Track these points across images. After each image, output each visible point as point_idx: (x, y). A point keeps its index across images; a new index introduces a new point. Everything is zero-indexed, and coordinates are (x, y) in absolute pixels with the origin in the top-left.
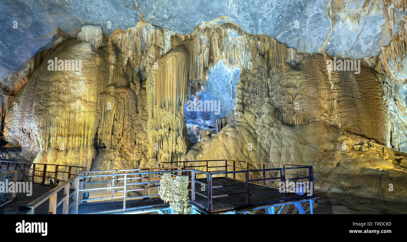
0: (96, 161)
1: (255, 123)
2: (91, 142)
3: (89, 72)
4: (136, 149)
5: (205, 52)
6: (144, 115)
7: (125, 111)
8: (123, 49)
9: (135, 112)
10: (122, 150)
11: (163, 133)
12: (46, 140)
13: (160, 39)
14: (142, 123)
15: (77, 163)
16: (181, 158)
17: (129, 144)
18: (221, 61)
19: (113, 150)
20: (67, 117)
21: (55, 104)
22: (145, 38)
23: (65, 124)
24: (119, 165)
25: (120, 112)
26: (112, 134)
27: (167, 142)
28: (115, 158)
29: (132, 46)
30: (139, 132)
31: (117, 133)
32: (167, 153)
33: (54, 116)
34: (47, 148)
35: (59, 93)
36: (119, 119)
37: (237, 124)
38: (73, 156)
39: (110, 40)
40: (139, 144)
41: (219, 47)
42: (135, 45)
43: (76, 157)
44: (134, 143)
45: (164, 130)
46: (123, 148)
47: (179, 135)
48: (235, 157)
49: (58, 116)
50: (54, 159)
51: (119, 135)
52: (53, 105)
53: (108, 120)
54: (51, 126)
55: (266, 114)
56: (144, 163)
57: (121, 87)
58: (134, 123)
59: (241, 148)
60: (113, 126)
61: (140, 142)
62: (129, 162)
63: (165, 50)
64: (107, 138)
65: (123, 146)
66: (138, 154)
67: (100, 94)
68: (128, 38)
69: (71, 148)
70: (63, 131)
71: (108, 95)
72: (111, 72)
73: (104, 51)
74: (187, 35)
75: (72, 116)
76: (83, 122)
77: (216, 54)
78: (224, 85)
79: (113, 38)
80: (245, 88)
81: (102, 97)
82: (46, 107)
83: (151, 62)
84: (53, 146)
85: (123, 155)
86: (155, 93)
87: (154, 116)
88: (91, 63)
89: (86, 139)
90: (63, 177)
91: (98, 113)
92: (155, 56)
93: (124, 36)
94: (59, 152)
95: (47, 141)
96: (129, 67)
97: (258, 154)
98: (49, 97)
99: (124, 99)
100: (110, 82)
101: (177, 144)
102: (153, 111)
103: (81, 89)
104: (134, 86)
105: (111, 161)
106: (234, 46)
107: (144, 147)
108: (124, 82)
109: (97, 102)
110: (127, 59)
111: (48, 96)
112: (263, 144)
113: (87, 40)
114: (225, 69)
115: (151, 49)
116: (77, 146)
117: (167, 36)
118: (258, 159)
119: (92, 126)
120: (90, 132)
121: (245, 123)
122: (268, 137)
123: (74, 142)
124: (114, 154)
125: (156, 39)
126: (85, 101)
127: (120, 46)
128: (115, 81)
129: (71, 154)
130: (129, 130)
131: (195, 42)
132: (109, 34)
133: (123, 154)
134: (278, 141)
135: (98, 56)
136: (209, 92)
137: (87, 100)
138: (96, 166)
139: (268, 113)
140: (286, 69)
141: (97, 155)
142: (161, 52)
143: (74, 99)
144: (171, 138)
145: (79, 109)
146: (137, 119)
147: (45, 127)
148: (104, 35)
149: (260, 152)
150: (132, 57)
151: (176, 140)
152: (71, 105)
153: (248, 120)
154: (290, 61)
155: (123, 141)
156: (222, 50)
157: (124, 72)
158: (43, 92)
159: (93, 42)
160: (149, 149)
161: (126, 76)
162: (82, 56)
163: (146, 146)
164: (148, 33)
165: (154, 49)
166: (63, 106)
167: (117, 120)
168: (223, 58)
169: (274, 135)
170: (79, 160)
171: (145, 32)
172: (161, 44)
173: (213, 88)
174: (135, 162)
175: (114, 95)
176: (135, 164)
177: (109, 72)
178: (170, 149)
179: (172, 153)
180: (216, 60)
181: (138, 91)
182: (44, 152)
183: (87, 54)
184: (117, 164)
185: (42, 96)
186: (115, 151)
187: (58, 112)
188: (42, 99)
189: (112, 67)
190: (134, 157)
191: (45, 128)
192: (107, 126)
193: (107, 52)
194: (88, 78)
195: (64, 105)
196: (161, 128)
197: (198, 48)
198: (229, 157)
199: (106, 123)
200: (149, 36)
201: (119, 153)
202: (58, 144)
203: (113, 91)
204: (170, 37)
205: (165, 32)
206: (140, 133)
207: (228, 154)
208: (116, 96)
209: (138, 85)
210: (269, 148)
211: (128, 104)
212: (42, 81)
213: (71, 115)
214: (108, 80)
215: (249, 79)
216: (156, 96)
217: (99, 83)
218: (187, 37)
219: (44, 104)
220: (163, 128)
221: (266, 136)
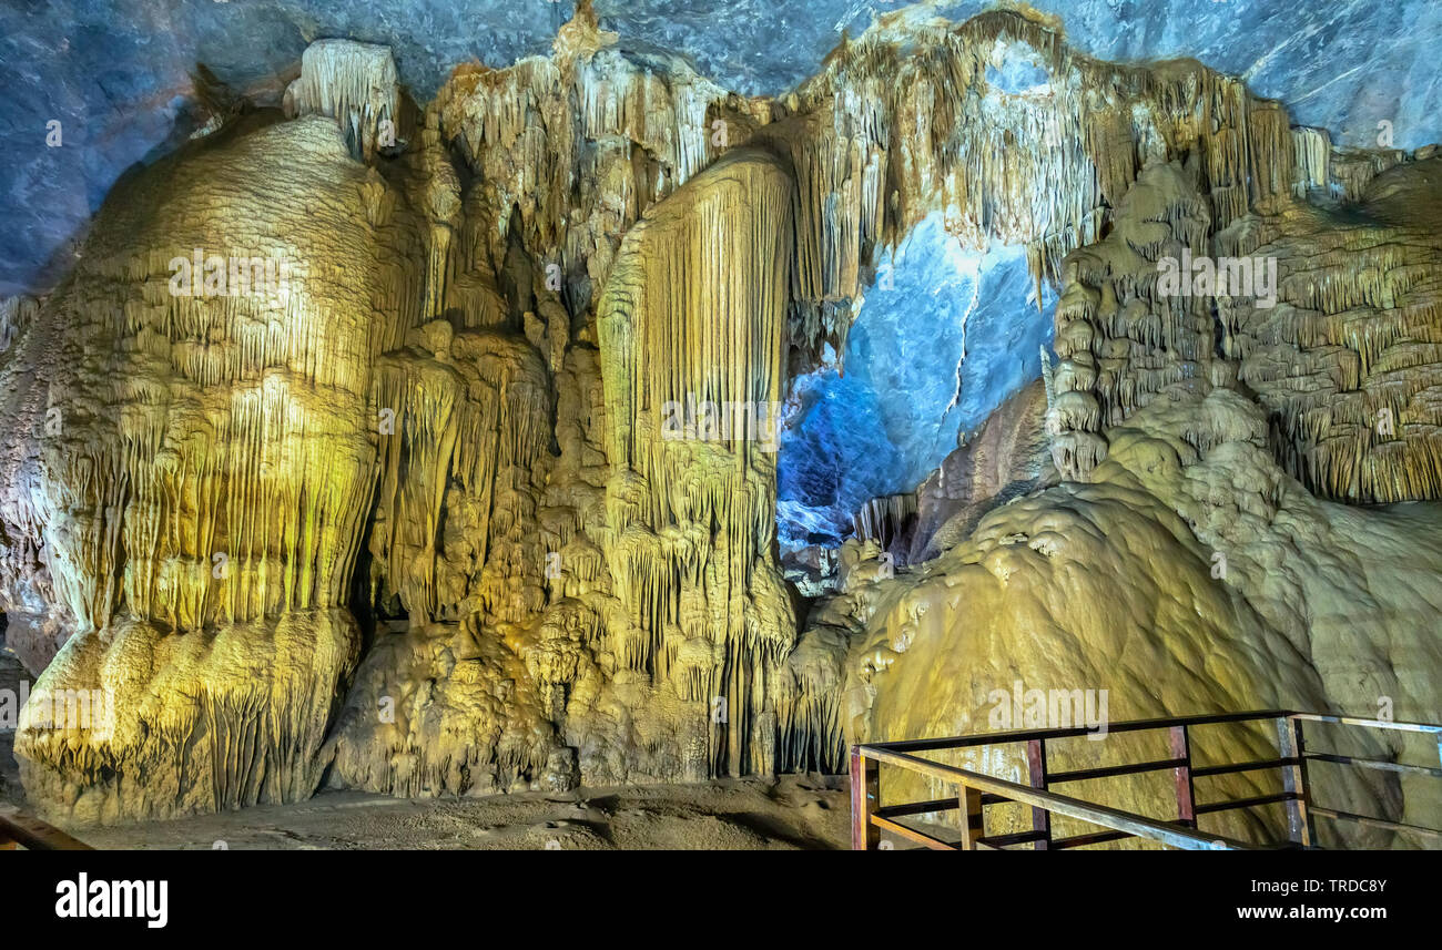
0: (358, 685)
1: (1185, 488)
2: (335, 588)
3: (333, 243)
4: (554, 624)
5: (868, 170)
6: (587, 461)
7: (498, 443)
8: (493, 165)
9: (543, 449)
10: (484, 630)
11: (682, 544)
12: (101, 579)
13: (658, 118)
14: (577, 499)
15: (260, 697)
16: (770, 665)
17: (517, 600)
18: (934, 216)
19: (440, 630)
20: (211, 459)
21: (155, 389)
22: (593, 114)
23: (201, 496)
24: (469, 704)
25: (477, 444)
26: (440, 549)
27: (700, 590)
28: (450, 670)
29: (533, 151)
30: (564, 544)
31: (463, 548)
32: (703, 644)
33: (143, 452)
34: (105, 618)
35: (176, 338)
36: (472, 479)
37: (1083, 495)
38: (240, 661)
39: (433, 119)
40: (566, 601)
41: (935, 147)
42: (546, 145)
43: (255, 664)
44: (539, 595)
45: (689, 533)
46: (491, 620)
47: (756, 554)
48: (1121, 673)
49: (166, 450)
50: (136, 674)
51: (473, 556)
52: (142, 397)
53: (419, 485)
54: (131, 503)
55: (1238, 442)
56: (589, 695)
57: (481, 330)
58: (542, 503)
59: (1144, 622)
60: (444, 512)
61: (571, 592)
62: (521, 689)
63: (682, 171)
64: (416, 572)
65: (487, 610)
66: (564, 648)
67: (384, 354)
68: (515, 109)
69: (231, 618)
70: (191, 531)
71: (423, 363)
72: (438, 260)
73: (406, 166)
74: (781, 97)
75: (239, 453)
76: (292, 483)
77: (917, 184)
78: (930, 341)
79: (447, 112)
80: (1101, 316)
81: (393, 371)
82: (104, 405)
83: (615, 231)
84: (136, 607)
85: (489, 653)
86: (640, 358)
87: (637, 466)
88: (339, 206)
89: (306, 575)
90: (185, 773)
91: (372, 443)
92: (632, 199)
93: (498, 103)
94: (169, 638)
95: (110, 580)
96: (516, 249)
97: (1255, 658)
98: (125, 355)
99: (497, 388)
100: (430, 307)
101: (751, 597)
102: (630, 441)
103: (287, 320)
104: (540, 326)
105: (434, 681)
106: (1009, 139)
107: (590, 616)
108: (495, 312)
109: (369, 390)
110: (508, 209)
111: (121, 351)
112: (1261, 599)
113: (326, 106)
114: (947, 260)
115: (614, 171)
116: (260, 608)
117: (692, 107)
118: (1267, 688)
119: (337, 504)
120: (330, 536)
121: (1128, 490)
122: (1280, 564)
123: (245, 587)
124: (449, 650)
125: (641, 118)
126: (310, 382)
127: (476, 148)
128: (452, 303)
129: (229, 649)
130: (518, 531)
131: (825, 120)
132: (429, 94)
133: (491, 650)
134: (1348, 586)
135: (375, 179)
136: (853, 375)
137: (319, 378)
138: (356, 710)
139: (1246, 435)
140: (1300, 223)
141: (363, 656)
142: (660, 183)
143: (254, 367)
144: (722, 570)
145: (279, 421)
146: (555, 483)
147: (99, 509)
148: (405, 94)
149: (1263, 643)
150: (532, 204)
151: (747, 583)
152: (234, 398)
153: (1144, 476)
154: (1308, 190)
155: (489, 582)
156: (945, 162)
157: (494, 268)
158: (97, 329)
159: (355, 119)
160: (612, 626)
161: (501, 285)
162: (298, 170)
163: (598, 608)
164: (604, 91)
165: (628, 171)
166: (193, 402)
167: (462, 487)
168: (945, 204)
169: (1308, 552)
170: (270, 684)
171: (591, 87)
172: (662, 139)
173: (872, 357)
174: (549, 688)
175: (451, 361)
176: (548, 701)
177: (425, 256)
178: (717, 625)
179: (728, 646)
180: (911, 214)
181: (561, 352)
182: (91, 639)
183: (323, 164)
184: (460, 698)
185: (87, 350)
186: (450, 636)
187: (165, 430)
188: (88, 364)
189: (442, 236)
190: (541, 664)
191: (98, 515)
192: (414, 512)
193: (420, 171)
194: (323, 269)
195: (197, 395)
196: (674, 521)
197: (838, 149)
198: (1088, 671)
199: (409, 497)
200: (611, 105)
201: (470, 642)
202: (162, 599)
203: (447, 342)
204: (704, 107)
205: (680, 89)
206: (570, 546)
207: (1075, 657)
208: (461, 368)
209: (561, 324)
210: (1305, 625)
211: (514, 406)
212: (93, 278)
213: (236, 447)
214: (423, 299)
215: (1117, 275)
216: (646, 373)
217: (381, 300)
218: (783, 106)
219: (93, 390)
220: (684, 523)
221: (1266, 556)
